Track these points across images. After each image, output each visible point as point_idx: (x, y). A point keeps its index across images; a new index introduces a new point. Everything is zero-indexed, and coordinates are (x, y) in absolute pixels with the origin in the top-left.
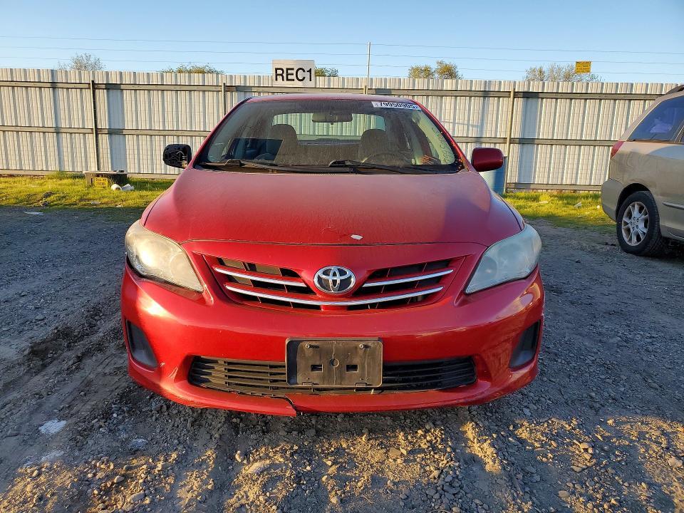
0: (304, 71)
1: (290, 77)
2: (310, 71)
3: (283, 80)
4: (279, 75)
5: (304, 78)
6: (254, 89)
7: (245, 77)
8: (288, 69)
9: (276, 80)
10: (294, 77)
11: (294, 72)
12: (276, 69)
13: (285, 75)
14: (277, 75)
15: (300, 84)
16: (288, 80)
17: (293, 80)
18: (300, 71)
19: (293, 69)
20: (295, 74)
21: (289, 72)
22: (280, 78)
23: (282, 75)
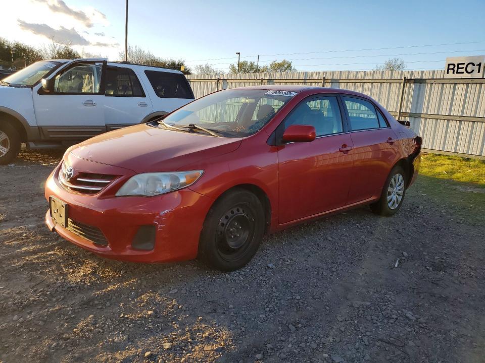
0: (474, 65)
1: (460, 70)
2: (480, 65)
3: (453, 73)
4: (451, 69)
5: (473, 71)
6: (428, 81)
7: (422, 72)
8: (458, 64)
9: (448, 73)
10: (464, 70)
11: (464, 66)
12: (449, 65)
13: (456, 69)
14: (449, 69)
15: (469, 76)
16: (457, 73)
17: (463, 73)
18: (470, 66)
19: (464, 64)
20: (465, 68)
21: (460, 66)
22: (451, 72)
23: (453, 69)
